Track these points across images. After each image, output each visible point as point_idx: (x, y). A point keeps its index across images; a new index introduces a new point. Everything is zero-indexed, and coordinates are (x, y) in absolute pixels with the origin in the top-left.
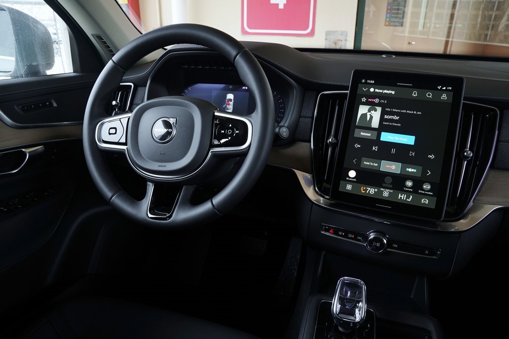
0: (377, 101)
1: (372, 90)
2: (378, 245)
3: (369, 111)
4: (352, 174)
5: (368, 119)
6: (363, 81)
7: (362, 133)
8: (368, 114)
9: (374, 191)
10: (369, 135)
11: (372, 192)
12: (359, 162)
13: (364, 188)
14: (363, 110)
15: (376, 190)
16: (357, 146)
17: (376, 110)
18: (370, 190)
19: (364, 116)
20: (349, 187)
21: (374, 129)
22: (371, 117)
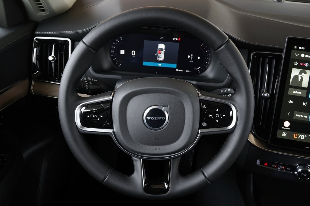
0: (307, 65)
1: (303, 55)
2: (305, 175)
3: (300, 73)
4: (287, 124)
5: (299, 80)
6: (296, 47)
7: (294, 92)
8: (300, 76)
9: (304, 137)
10: (300, 93)
11: (302, 138)
12: (292, 115)
13: (297, 135)
14: (295, 72)
15: (306, 136)
16: (291, 102)
17: (306, 73)
18: (301, 137)
19: (296, 77)
20: (284, 134)
21: (304, 89)
22: (302, 79)
